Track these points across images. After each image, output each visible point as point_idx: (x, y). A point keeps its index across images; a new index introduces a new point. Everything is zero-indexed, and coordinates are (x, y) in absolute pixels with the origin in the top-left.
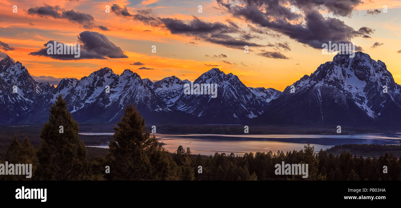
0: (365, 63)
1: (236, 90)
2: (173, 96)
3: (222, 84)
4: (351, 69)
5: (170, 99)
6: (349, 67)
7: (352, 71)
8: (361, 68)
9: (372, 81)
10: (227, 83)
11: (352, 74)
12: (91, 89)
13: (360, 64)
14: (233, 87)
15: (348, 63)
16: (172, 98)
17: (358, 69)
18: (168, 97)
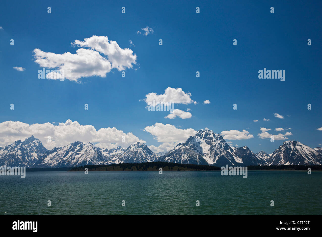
0: (210, 135)
1: (145, 153)
2: (116, 156)
3: (138, 149)
4: (203, 139)
5: (114, 158)
6: (203, 138)
7: (204, 140)
8: (208, 138)
9: (213, 145)
10: (141, 149)
11: (204, 141)
12: (67, 152)
13: (208, 136)
14: (144, 151)
15: (202, 136)
16: (115, 157)
17: (207, 139)
18: (113, 157)
